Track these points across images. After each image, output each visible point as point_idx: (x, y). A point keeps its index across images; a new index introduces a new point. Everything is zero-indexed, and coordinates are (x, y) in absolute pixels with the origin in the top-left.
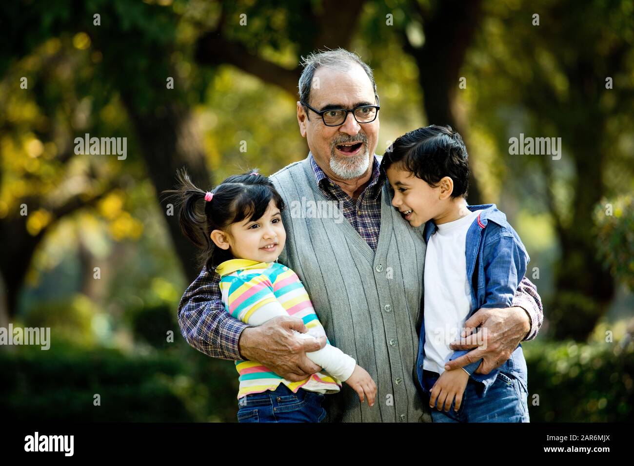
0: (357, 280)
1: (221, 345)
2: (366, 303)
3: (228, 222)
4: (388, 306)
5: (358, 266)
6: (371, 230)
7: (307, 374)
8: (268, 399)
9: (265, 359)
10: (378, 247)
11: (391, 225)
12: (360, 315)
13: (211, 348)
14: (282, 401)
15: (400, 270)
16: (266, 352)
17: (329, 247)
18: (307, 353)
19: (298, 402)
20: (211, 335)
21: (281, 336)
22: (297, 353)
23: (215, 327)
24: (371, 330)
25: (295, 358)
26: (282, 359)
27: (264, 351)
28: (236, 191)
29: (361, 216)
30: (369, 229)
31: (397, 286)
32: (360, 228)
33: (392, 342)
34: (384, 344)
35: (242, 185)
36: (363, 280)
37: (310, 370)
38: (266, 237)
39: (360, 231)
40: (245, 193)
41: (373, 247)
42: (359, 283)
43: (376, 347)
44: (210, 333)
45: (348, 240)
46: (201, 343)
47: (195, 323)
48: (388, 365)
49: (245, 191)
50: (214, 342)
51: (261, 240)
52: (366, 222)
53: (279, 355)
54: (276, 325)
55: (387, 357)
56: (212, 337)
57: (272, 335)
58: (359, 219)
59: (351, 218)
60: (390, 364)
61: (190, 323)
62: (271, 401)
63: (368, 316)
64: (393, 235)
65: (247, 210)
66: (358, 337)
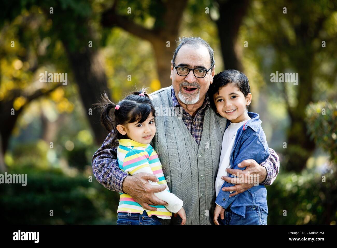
0: (188, 161)
1: (113, 185)
2: (191, 173)
3: (127, 122)
4: (202, 176)
5: (189, 153)
6: (198, 134)
7: (155, 204)
8: (137, 217)
9: (132, 193)
10: (200, 143)
11: (208, 131)
12: (186, 179)
13: (109, 186)
14: (145, 219)
15: (211, 157)
16: (133, 190)
17: (175, 142)
18: (155, 193)
19: (152, 220)
20: (109, 180)
21: (141, 183)
22: (148, 193)
23: (111, 176)
24: (191, 188)
25: (147, 195)
26: (141, 195)
27: (132, 189)
28: (132, 106)
29: (195, 125)
30: (198, 133)
31: (209, 166)
32: (193, 132)
33: (202, 195)
34: (197, 196)
35: (135, 102)
36: (191, 161)
37: (155, 202)
38: (146, 132)
39: (193, 134)
40: (137, 108)
41: (198, 143)
42: (188, 163)
43: (193, 197)
44: (108, 178)
45: (185, 139)
46: (103, 183)
47: (100, 171)
48: (199, 207)
49: (137, 107)
50: (110, 184)
51: (143, 133)
52: (197, 129)
53: (139, 193)
54: (139, 177)
55: (198, 203)
56: (109, 181)
57: (137, 182)
58: (193, 127)
59: (189, 126)
60: (200, 206)
61: (98, 170)
62: (139, 218)
63: (191, 181)
64: (209, 137)
65: (137, 117)
66: (184, 190)
